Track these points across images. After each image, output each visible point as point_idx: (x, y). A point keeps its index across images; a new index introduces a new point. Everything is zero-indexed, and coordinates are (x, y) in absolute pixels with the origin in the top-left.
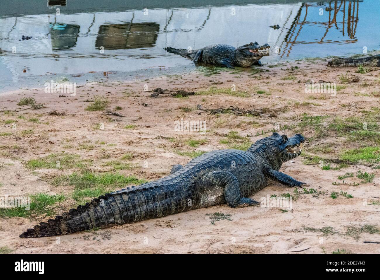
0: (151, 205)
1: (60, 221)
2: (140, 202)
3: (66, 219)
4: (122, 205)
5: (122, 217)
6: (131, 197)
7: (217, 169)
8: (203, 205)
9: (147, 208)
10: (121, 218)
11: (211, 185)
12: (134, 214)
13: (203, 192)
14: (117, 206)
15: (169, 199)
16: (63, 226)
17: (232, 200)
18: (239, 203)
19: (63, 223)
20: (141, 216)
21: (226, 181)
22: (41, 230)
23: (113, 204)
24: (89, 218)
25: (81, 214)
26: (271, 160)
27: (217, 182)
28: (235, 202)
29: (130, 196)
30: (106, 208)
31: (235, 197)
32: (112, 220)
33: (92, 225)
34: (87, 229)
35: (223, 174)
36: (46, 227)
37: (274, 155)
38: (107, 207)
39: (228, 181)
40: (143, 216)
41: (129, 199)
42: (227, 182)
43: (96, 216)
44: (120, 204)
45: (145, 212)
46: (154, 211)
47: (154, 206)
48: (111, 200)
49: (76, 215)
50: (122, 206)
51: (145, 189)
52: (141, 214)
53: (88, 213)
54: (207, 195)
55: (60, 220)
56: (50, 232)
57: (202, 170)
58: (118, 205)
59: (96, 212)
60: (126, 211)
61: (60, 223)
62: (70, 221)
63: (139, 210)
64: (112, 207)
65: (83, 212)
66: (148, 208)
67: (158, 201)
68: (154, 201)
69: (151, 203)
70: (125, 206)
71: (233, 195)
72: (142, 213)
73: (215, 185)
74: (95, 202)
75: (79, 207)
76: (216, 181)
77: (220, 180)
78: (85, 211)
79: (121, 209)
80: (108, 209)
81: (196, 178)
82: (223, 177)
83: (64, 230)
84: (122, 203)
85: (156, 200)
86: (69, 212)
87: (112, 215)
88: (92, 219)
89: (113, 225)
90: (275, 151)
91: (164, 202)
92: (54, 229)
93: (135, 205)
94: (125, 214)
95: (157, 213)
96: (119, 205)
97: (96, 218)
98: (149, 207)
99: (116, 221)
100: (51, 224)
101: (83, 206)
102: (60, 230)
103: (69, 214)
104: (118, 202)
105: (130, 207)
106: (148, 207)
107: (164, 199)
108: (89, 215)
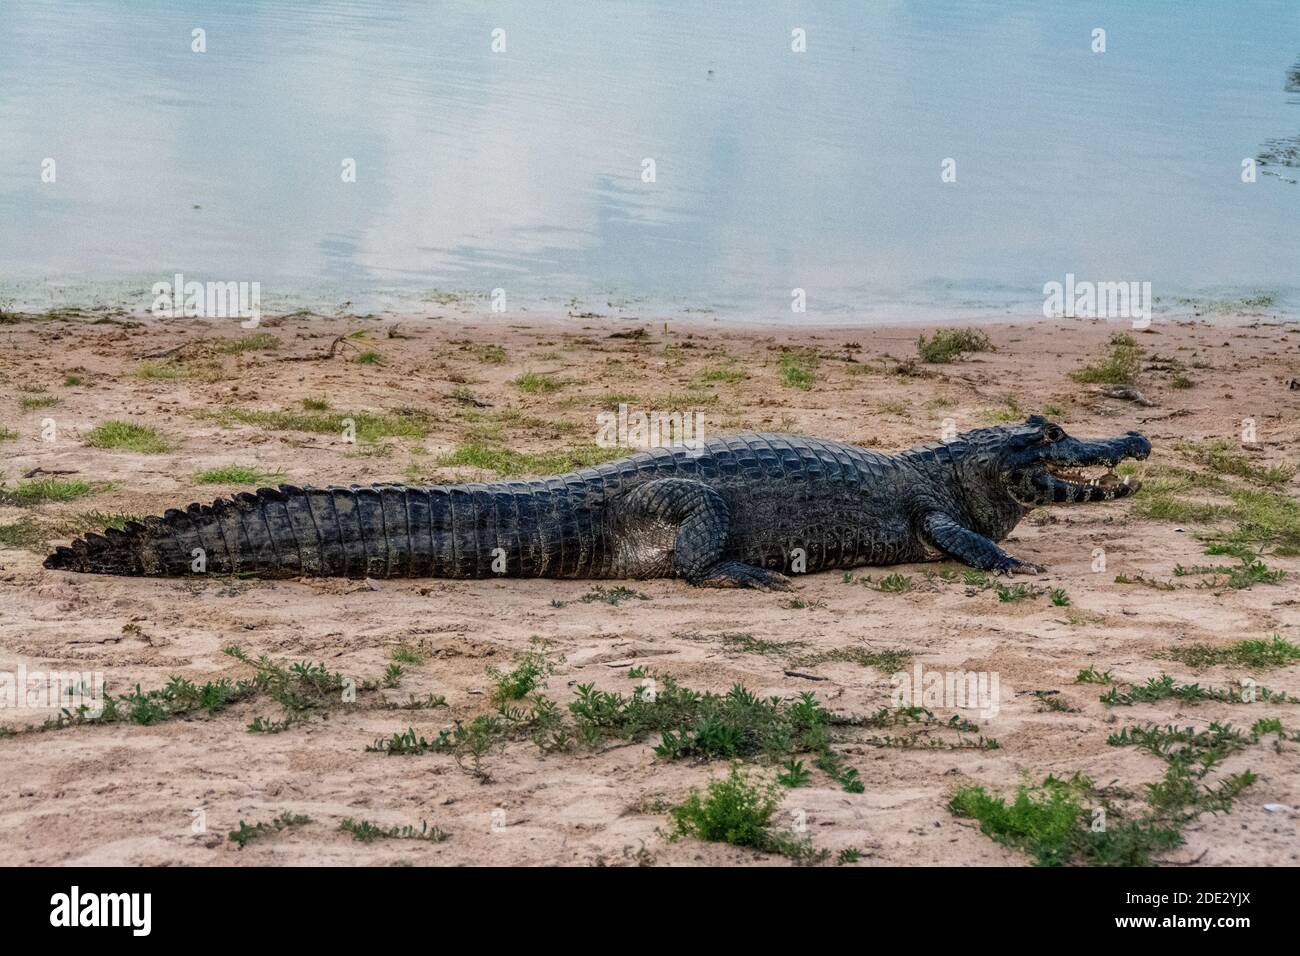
0: (425, 539)
1: (137, 537)
2: (389, 524)
3: (153, 534)
4: (327, 522)
5: (326, 554)
6: (362, 506)
7: (691, 475)
8: (625, 568)
9: (409, 544)
10: (321, 559)
11: (645, 514)
12: (365, 552)
13: (623, 534)
14: (310, 522)
15: (492, 530)
16: (147, 553)
17: (688, 564)
18: (709, 574)
19: (147, 544)
20: (386, 563)
21: (685, 508)
22: (90, 553)
23: (302, 515)
24: (221, 543)
25: (198, 528)
26: (968, 489)
27: (661, 508)
28: (697, 571)
29: (360, 502)
30: (275, 524)
31: (698, 555)
32: (292, 557)
33: (229, 562)
34: (215, 571)
35: (683, 490)
36: (101, 549)
37: (977, 474)
38: (279, 521)
39: (692, 509)
40: (392, 562)
41: (353, 510)
42: (687, 512)
43: (244, 539)
44: (323, 519)
45: (401, 554)
46: (432, 556)
47: (434, 542)
48: (296, 505)
49: (186, 528)
50: (328, 525)
51: (414, 493)
52: (387, 558)
53: (220, 528)
54: (634, 543)
55: (139, 535)
56: (115, 562)
57: (642, 473)
58: (316, 521)
59: (243, 528)
60: (340, 542)
61: (139, 544)
62: (166, 541)
63: (381, 545)
64: (294, 523)
65: (206, 524)
66: (412, 543)
67: (451, 530)
68: (439, 528)
69: (426, 531)
70: (337, 525)
71: (694, 550)
72: (391, 553)
73: (654, 515)
74: (243, 503)
75: (194, 507)
76: (659, 504)
77: (670, 504)
78: (211, 522)
79: (321, 531)
80: (283, 526)
81: (613, 492)
82: (679, 497)
83: (148, 564)
84: (329, 519)
85: (445, 526)
86: (162, 516)
87: (294, 544)
88: (230, 545)
89: (296, 572)
90: (985, 465)
91: (470, 538)
92: (124, 557)
93: (371, 531)
94: (335, 547)
95: (442, 562)
96: (318, 522)
97: (242, 544)
98: (416, 541)
99: (303, 564)
100: (115, 543)
101: (205, 507)
102: (140, 562)
103: (163, 521)
104: (316, 513)
105: (352, 532)
106: (412, 540)
107: (473, 528)
108: (221, 535)
